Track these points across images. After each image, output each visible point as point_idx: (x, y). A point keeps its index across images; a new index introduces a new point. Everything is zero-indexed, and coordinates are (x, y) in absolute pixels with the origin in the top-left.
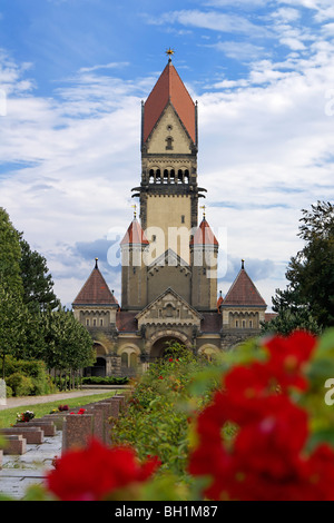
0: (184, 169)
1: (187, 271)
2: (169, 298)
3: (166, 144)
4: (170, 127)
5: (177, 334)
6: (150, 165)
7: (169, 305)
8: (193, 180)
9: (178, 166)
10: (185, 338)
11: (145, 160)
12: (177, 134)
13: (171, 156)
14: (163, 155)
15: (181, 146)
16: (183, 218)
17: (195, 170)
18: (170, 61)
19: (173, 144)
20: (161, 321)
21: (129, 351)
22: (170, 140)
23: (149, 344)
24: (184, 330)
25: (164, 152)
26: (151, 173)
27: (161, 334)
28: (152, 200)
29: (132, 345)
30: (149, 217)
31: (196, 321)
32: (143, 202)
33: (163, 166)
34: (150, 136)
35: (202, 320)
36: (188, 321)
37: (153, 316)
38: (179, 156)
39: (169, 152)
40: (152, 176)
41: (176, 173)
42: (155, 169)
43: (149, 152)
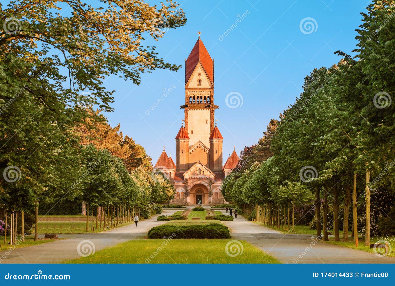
0: (207, 96)
1: (208, 152)
2: (199, 166)
3: (198, 83)
4: (199, 74)
5: (203, 183)
6: (189, 94)
7: (199, 169)
8: (212, 102)
9: (204, 94)
10: (206, 185)
11: (187, 91)
12: (204, 77)
13: (200, 89)
14: (196, 89)
15: (206, 83)
16: (207, 121)
17: (213, 96)
18: (199, 38)
19: (202, 82)
20: (195, 176)
21: (180, 191)
22: (200, 81)
23: (189, 188)
24: (206, 181)
25: (196, 87)
27: (195, 183)
28: (190, 112)
29: (182, 188)
30: (189, 122)
31: (212, 176)
32: (186, 112)
33: (197, 94)
34: (190, 79)
35: (215, 176)
36: (208, 176)
38: (205, 89)
39: (199, 87)
40: (191, 99)
41: (203, 98)
42: (192, 96)
43: (189, 87)
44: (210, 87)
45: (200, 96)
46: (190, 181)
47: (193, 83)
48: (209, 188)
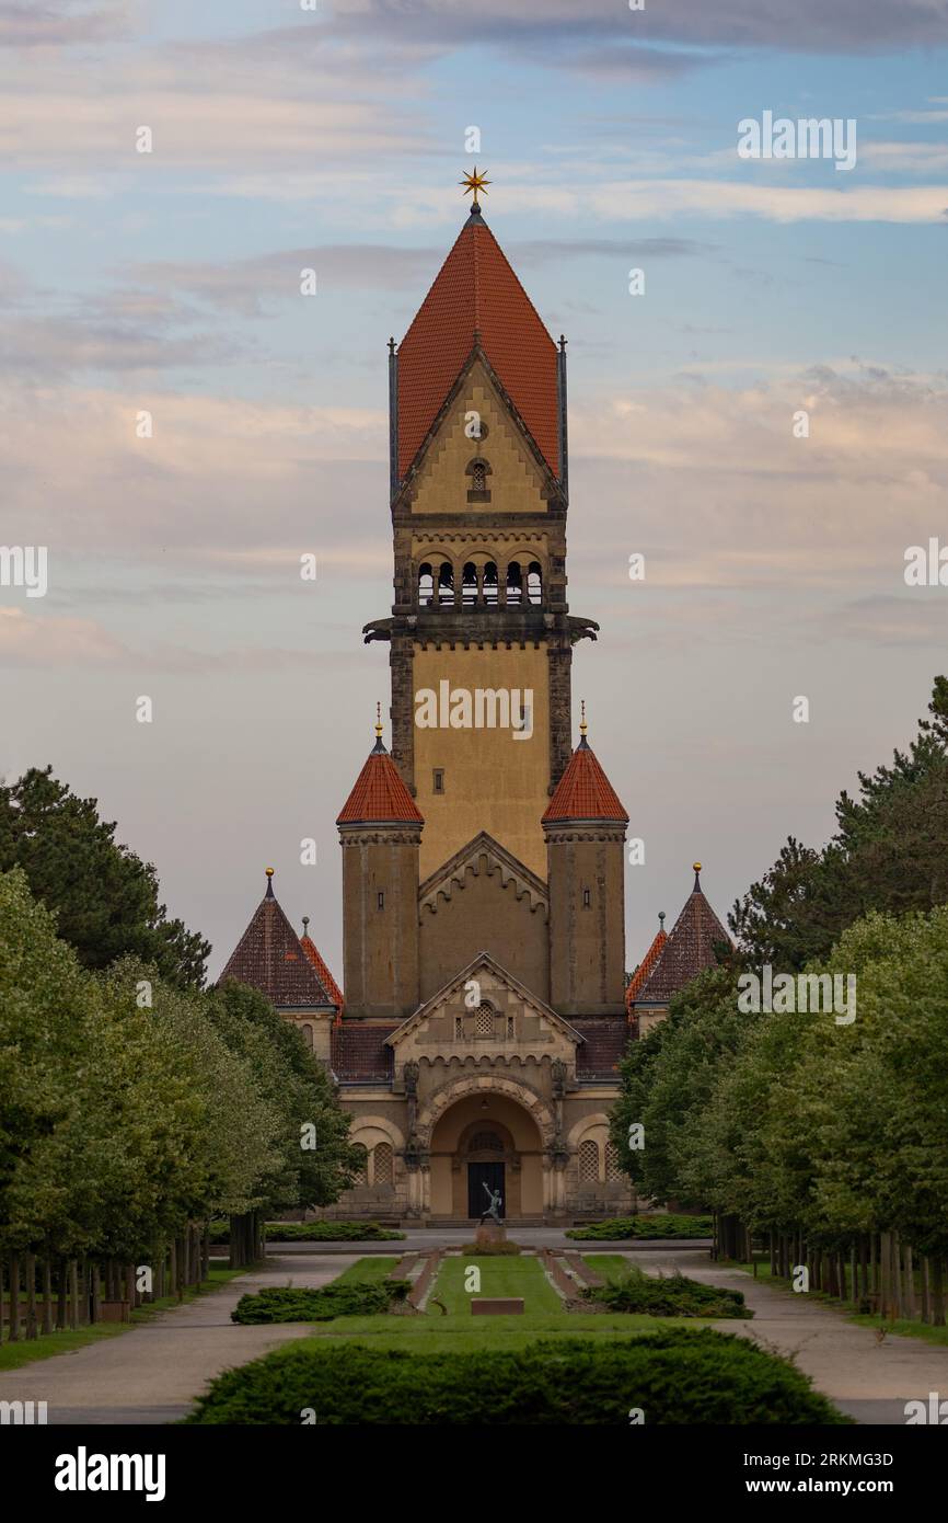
0: (525, 561)
1: (535, 899)
2: (485, 985)
3: (468, 485)
5: (509, 1086)
8: (553, 596)
13: (482, 520)
14: (458, 517)
15: (514, 487)
17: (559, 560)
19: (492, 481)
20: (461, 1050)
21: (371, 1140)
22: (478, 471)
23: (426, 1118)
24: (529, 1075)
25: (463, 507)
26: (427, 568)
27: (461, 1088)
28: (427, 656)
29: (379, 1121)
31: (563, 1049)
35: (578, 1047)
36: (539, 1049)
38: (510, 520)
39: (479, 508)
41: (503, 574)
42: (437, 564)
43: (417, 508)
44: (543, 507)
45: (480, 561)
46: (430, 1079)
47: (441, 491)
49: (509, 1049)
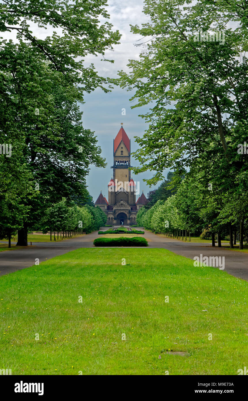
0: (126, 161)
1: (127, 194)
2: (122, 202)
4: (122, 148)
5: (124, 212)
6: (116, 159)
7: (122, 204)
8: (129, 164)
9: (124, 160)
10: (126, 213)
11: (115, 157)
12: (124, 150)
13: (122, 157)
14: (120, 157)
15: (125, 154)
16: (126, 176)
17: (130, 161)
18: (122, 126)
19: (123, 153)
20: (120, 208)
21: (111, 217)
22: (122, 152)
23: (116, 215)
24: (126, 211)
25: (120, 155)
26: (117, 161)
27: (120, 212)
28: (117, 170)
29: (112, 215)
30: (116, 176)
32: (114, 171)
33: (120, 160)
34: (116, 151)
35: (131, 209)
36: (127, 208)
37: (117, 207)
38: (125, 157)
39: (122, 155)
40: (117, 162)
41: (124, 162)
42: (118, 161)
43: (116, 155)
44: (128, 155)
45: (122, 161)
46: (117, 211)
47: (118, 154)
48: (128, 215)
49: (124, 208)
